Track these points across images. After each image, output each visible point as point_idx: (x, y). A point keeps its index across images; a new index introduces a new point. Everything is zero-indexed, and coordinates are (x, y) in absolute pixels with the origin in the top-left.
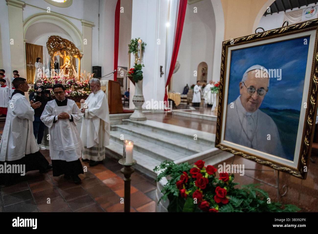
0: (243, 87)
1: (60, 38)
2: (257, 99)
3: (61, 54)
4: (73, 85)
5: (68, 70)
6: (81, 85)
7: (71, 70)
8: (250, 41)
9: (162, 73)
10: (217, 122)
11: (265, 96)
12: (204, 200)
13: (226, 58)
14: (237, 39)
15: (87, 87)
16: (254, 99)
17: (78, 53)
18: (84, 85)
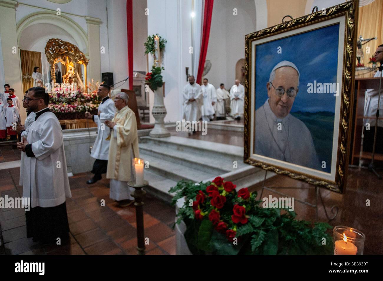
0: (271, 88)
1: (60, 41)
2: (287, 102)
3: (63, 61)
4: (79, 97)
5: (72, 80)
6: (89, 97)
7: (76, 79)
8: (275, 33)
10: (244, 132)
11: (295, 97)
12: (222, 220)
13: (250, 55)
14: (260, 31)
15: (96, 99)
16: (284, 101)
17: (83, 58)
18: (92, 97)
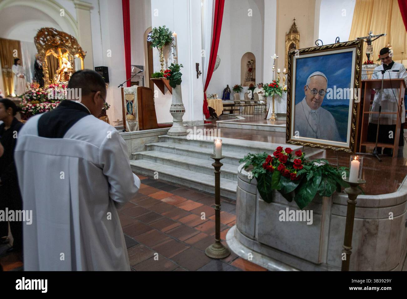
0: (307, 89)
1: (55, 31)
2: (319, 99)
3: (55, 52)
8: (311, 52)
9: (198, 73)
10: (287, 121)
13: (292, 66)
16: (316, 99)
17: (80, 51)
